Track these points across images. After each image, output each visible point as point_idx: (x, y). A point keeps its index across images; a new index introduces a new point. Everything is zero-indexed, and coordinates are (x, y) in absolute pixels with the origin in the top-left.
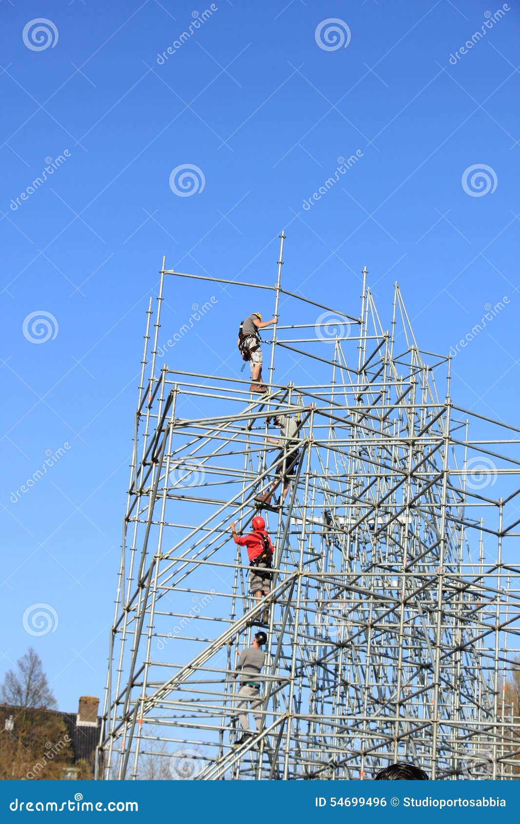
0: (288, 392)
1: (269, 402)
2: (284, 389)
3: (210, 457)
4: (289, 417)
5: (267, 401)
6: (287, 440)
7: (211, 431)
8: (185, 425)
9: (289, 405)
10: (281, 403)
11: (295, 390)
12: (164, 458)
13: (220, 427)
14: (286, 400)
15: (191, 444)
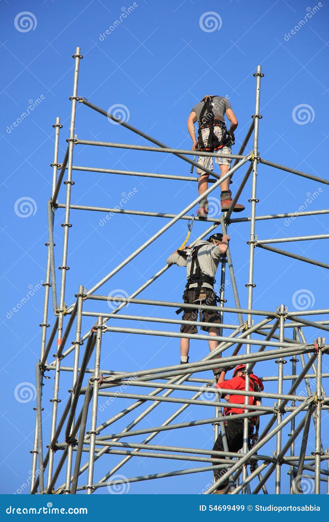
0: (278, 323)
1: (248, 340)
2: (272, 317)
3: (159, 431)
4: (282, 362)
5: (245, 337)
6: (281, 399)
7: (159, 389)
8: (117, 382)
9: (281, 343)
10: (268, 339)
11: (290, 318)
12: (86, 436)
13: (173, 383)
14: (276, 334)
15: (129, 411)
